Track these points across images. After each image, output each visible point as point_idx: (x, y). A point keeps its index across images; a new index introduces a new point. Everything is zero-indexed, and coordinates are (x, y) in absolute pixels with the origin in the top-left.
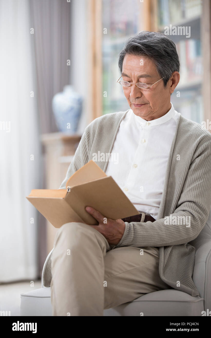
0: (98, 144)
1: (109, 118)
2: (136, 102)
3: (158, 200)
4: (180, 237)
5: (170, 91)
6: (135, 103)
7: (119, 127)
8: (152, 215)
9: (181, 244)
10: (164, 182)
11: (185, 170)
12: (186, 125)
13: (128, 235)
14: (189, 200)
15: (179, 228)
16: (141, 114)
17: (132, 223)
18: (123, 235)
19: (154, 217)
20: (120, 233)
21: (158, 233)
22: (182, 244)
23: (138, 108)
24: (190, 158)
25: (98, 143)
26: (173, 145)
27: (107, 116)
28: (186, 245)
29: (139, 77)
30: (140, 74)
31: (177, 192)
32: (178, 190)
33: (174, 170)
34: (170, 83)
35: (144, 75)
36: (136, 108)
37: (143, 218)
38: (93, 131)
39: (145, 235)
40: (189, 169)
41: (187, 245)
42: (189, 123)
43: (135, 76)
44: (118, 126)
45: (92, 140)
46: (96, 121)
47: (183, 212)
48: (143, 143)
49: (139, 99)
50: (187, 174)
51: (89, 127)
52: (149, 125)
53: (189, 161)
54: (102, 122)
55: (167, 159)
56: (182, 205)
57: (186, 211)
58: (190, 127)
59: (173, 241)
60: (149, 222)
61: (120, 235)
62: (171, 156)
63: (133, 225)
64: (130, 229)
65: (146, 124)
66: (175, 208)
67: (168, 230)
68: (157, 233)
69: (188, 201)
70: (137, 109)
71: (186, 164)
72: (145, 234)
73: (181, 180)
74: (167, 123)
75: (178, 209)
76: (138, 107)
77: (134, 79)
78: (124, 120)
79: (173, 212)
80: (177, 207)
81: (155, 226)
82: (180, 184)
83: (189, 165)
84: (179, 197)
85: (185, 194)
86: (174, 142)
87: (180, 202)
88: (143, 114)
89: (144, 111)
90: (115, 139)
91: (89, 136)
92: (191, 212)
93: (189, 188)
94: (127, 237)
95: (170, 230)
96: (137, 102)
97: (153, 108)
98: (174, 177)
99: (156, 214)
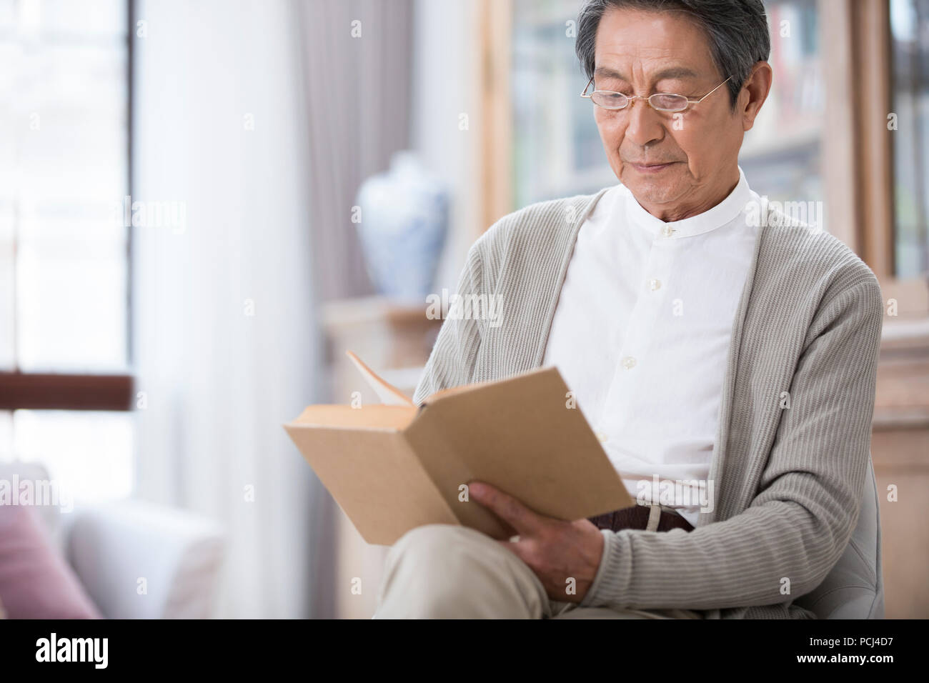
0: (510, 293)
1: (544, 212)
2: (647, 156)
3: (699, 466)
4: (771, 581)
5: (745, 123)
6: (643, 161)
7: (576, 240)
8: (683, 511)
9: (772, 603)
10: (719, 411)
11: (783, 374)
12: (785, 236)
13: (615, 567)
14: (799, 468)
15: (769, 553)
16: (660, 196)
17: (624, 533)
18: (597, 568)
19: (691, 518)
20: (588, 563)
21: (706, 565)
22: (775, 603)
23: (651, 177)
24: (799, 337)
25: (510, 290)
26: (746, 297)
27: (536, 209)
28: (787, 605)
29: (657, 76)
30: (661, 66)
31: (759, 443)
32: (761, 436)
33: (749, 372)
34: (744, 96)
35: (673, 70)
36: (642, 175)
37: (654, 518)
38: (494, 256)
39: (664, 573)
40: (797, 370)
41: (790, 609)
42: (795, 229)
43: (645, 74)
44: (572, 238)
45: (489, 284)
46: (502, 224)
47: (782, 503)
48: (653, 290)
49: (655, 148)
50: (791, 385)
51: (479, 245)
52: (670, 236)
53: (795, 347)
54: (520, 226)
55: (727, 338)
56: (776, 485)
57: (791, 503)
58: (797, 241)
59: (748, 593)
60: (677, 532)
61: (589, 570)
62: (740, 329)
63: (631, 537)
64: (619, 549)
65: (663, 231)
66: (753, 492)
67: (737, 558)
68: (702, 565)
69: (796, 472)
70: (645, 178)
71: (787, 353)
72: (666, 569)
73: (770, 404)
74: (725, 230)
75: (765, 496)
76: (653, 174)
77: (642, 82)
78: (589, 219)
79: (749, 505)
80: (761, 487)
81: (695, 542)
82: (767, 416)
83: (796, 357)
84: (765, 458)
85: (786, 447)
86: (749, 285)
87: (769, 474)
88: (665, 195)
89: (669, 186)
90: (565, 278)
91: (481, 273)
92: (806, 505)
93: (798, 430)
94: (611, 575)
95: (743, 559)
96: (649, 156)
97: (696, 176)
98: (748, 395)
99: (695, 509)
